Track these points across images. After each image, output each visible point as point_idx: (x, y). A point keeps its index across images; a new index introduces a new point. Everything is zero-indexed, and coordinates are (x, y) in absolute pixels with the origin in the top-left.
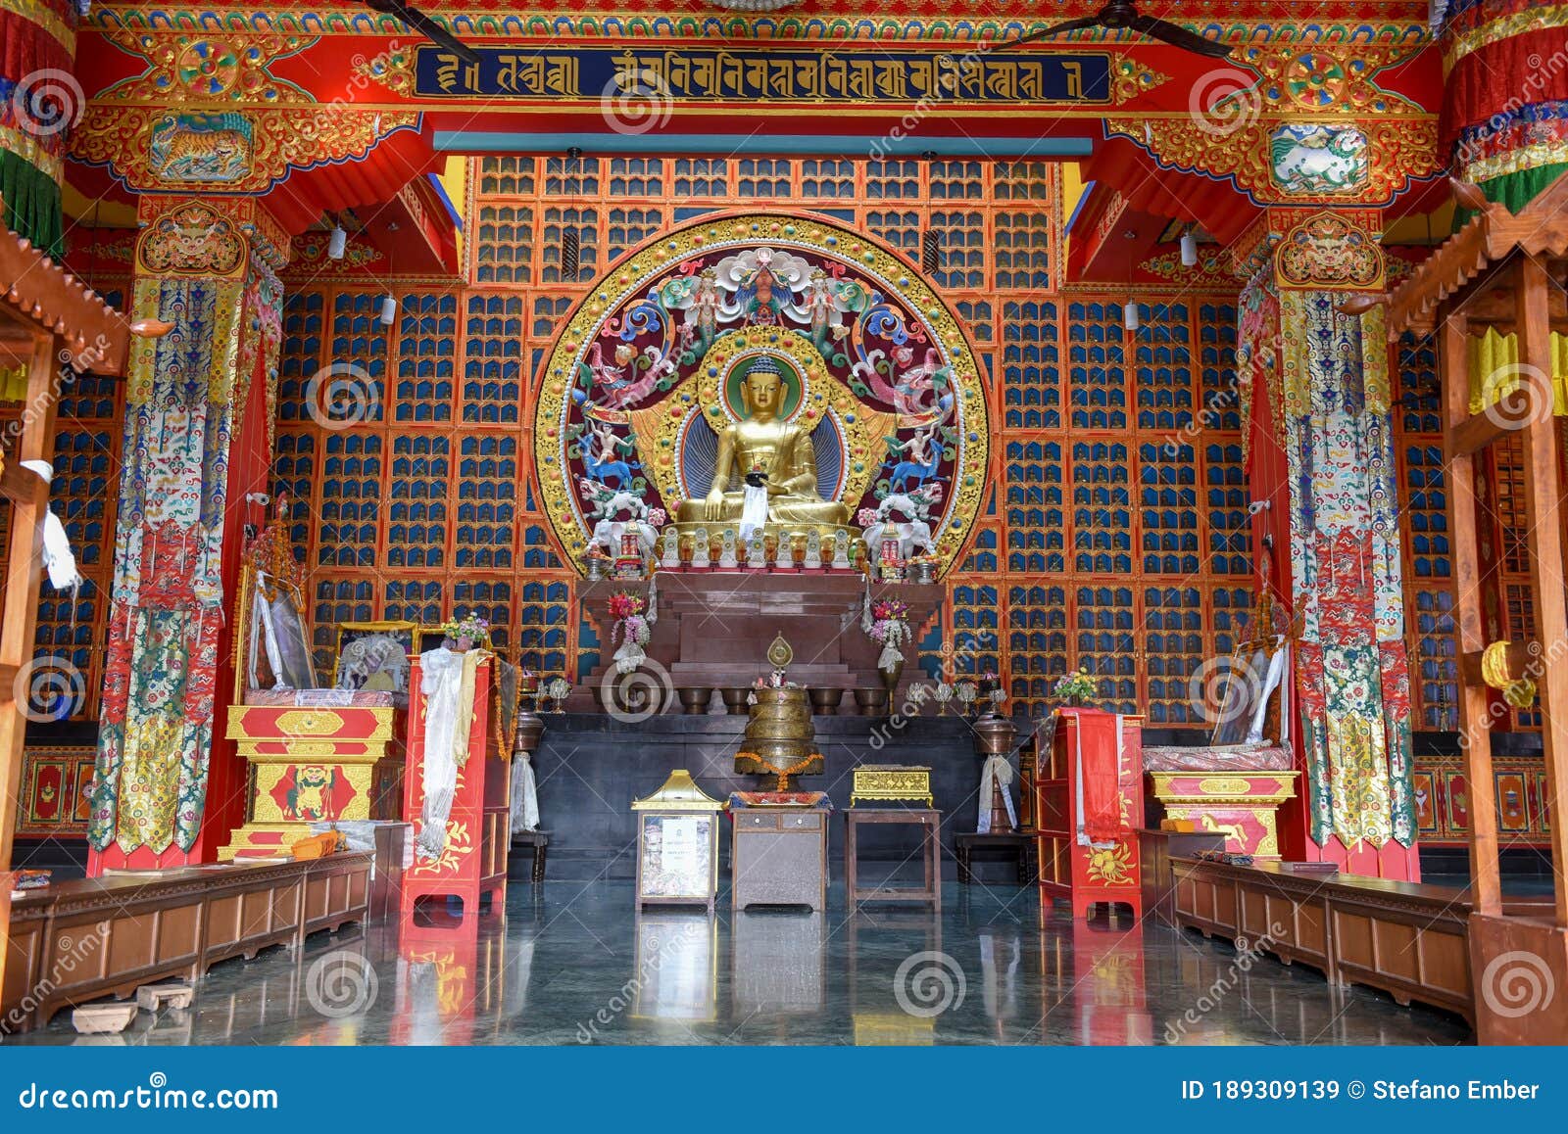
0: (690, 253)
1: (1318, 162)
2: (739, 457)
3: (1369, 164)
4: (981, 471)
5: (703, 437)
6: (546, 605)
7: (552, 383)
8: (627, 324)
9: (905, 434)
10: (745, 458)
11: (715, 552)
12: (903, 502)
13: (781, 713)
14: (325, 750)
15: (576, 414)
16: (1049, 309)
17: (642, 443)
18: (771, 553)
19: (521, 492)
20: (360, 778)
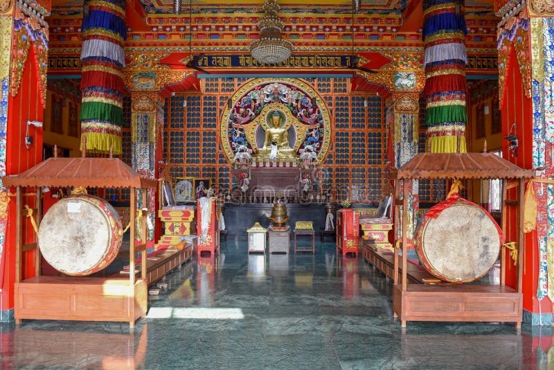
0: (258, 85)
1: (405, 82)
2: (270, 136)
3: (417, 82)
4: (329, 139)
5: (261, 131)
6: (224, 173)
7: (224, 118)
8: (242, 103)
9: (310, 130)
10: (272, 137)
11: (264, 163)
12: (310, 147)
13: (280, 209)
14: (180, 220)
15: (230, 126)
16: (347, 98)
17: (246, 133)
18: (278, 163)
19: (217, 146)
20: (187, 225)
